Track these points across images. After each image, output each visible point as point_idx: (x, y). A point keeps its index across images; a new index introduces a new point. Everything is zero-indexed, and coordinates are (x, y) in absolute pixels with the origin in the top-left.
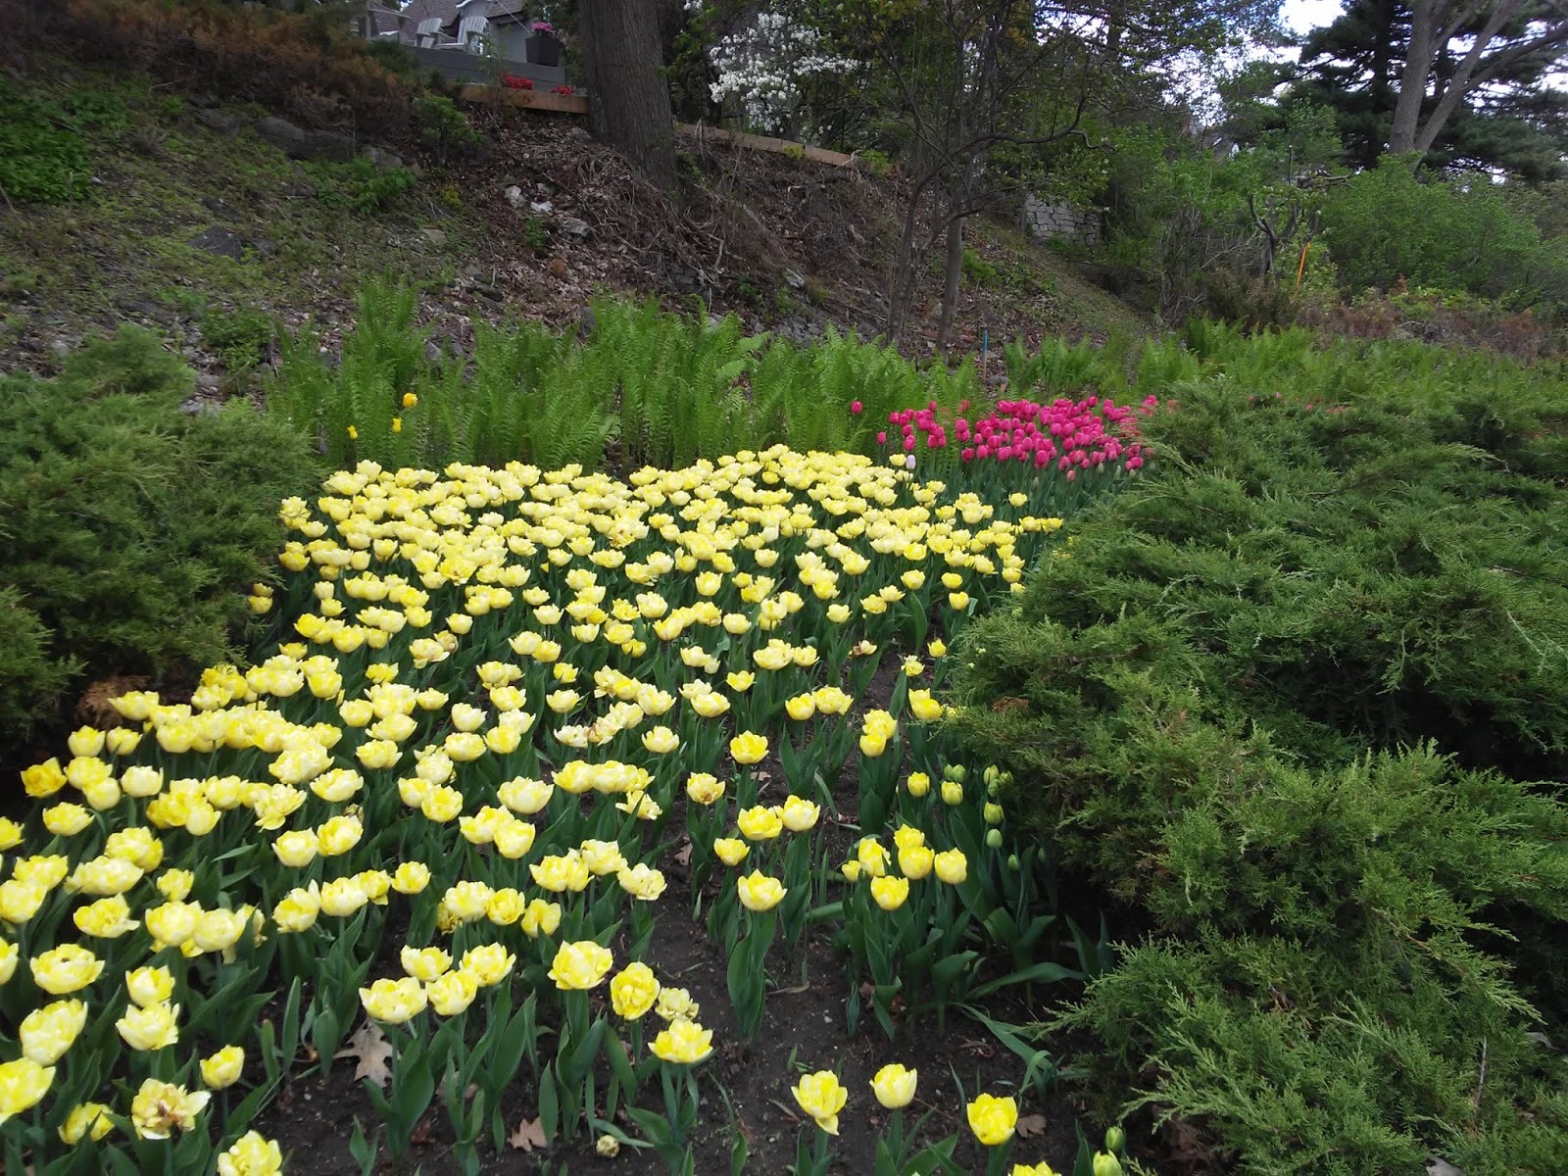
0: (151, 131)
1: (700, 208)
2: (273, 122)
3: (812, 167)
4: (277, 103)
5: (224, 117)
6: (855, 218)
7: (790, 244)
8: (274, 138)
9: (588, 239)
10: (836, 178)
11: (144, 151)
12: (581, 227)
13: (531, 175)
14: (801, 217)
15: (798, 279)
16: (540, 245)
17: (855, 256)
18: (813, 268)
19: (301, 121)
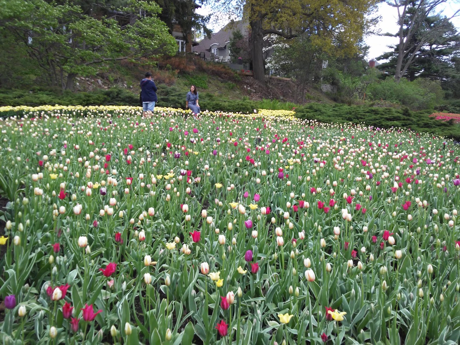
0: (211, 80)
1: (268, 88)
2: (219, 78)
3: (283, 81)
4: (220, 76)
5: (214, 78)
6: (290, 89)
7: (281, 93)
8: (219, 80)
9: (255, 92)
10: (287, 83)
11: (210, 83)
12: (254, 91)
13: (247, 84)
14: (282, 89)
15: (282, 98)
16: (249, 93)
17: (290, 95)
18: (284, 96)
19: (222, 78)
